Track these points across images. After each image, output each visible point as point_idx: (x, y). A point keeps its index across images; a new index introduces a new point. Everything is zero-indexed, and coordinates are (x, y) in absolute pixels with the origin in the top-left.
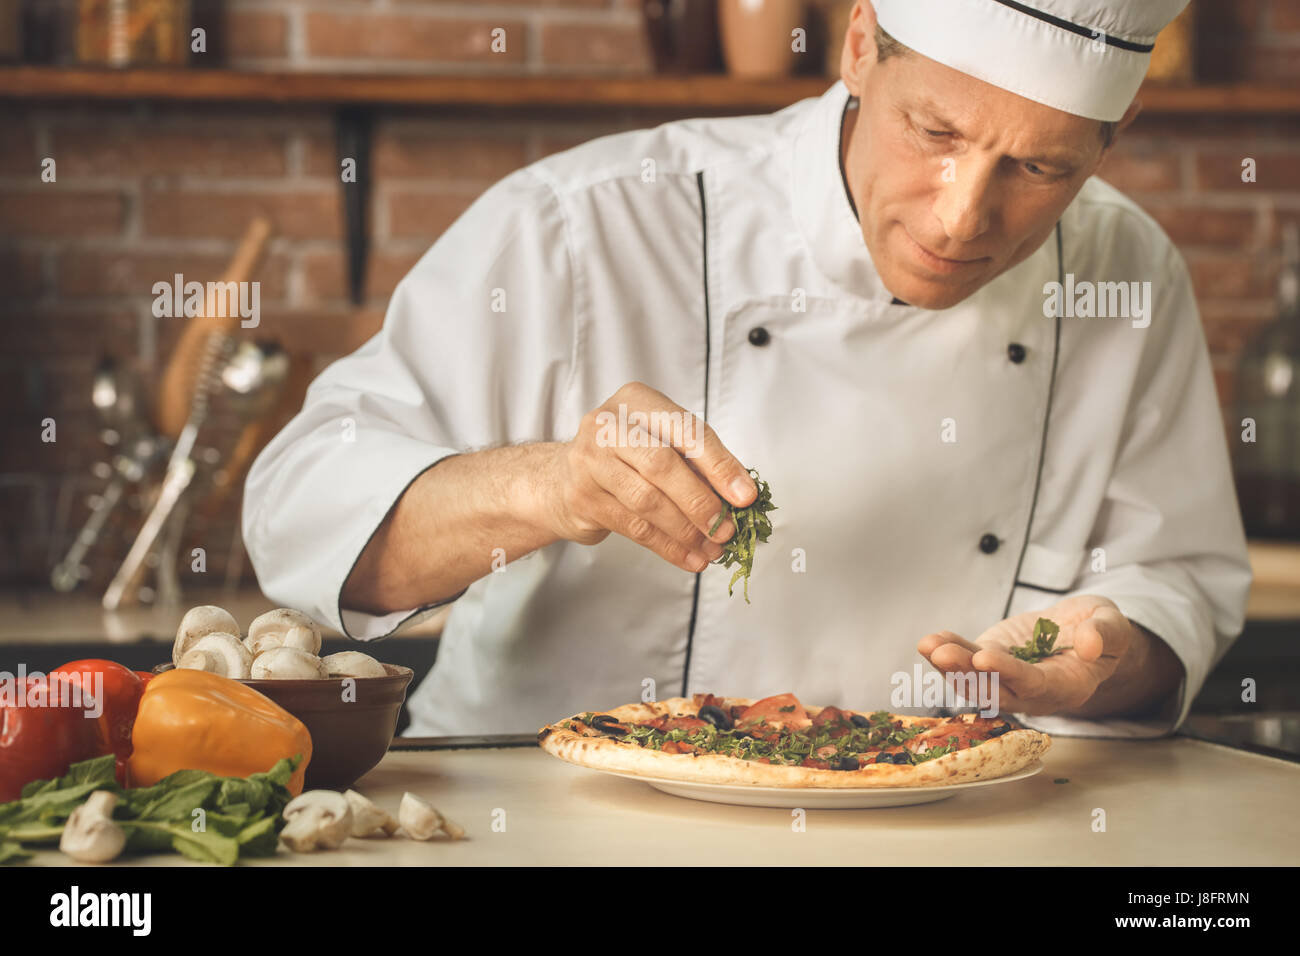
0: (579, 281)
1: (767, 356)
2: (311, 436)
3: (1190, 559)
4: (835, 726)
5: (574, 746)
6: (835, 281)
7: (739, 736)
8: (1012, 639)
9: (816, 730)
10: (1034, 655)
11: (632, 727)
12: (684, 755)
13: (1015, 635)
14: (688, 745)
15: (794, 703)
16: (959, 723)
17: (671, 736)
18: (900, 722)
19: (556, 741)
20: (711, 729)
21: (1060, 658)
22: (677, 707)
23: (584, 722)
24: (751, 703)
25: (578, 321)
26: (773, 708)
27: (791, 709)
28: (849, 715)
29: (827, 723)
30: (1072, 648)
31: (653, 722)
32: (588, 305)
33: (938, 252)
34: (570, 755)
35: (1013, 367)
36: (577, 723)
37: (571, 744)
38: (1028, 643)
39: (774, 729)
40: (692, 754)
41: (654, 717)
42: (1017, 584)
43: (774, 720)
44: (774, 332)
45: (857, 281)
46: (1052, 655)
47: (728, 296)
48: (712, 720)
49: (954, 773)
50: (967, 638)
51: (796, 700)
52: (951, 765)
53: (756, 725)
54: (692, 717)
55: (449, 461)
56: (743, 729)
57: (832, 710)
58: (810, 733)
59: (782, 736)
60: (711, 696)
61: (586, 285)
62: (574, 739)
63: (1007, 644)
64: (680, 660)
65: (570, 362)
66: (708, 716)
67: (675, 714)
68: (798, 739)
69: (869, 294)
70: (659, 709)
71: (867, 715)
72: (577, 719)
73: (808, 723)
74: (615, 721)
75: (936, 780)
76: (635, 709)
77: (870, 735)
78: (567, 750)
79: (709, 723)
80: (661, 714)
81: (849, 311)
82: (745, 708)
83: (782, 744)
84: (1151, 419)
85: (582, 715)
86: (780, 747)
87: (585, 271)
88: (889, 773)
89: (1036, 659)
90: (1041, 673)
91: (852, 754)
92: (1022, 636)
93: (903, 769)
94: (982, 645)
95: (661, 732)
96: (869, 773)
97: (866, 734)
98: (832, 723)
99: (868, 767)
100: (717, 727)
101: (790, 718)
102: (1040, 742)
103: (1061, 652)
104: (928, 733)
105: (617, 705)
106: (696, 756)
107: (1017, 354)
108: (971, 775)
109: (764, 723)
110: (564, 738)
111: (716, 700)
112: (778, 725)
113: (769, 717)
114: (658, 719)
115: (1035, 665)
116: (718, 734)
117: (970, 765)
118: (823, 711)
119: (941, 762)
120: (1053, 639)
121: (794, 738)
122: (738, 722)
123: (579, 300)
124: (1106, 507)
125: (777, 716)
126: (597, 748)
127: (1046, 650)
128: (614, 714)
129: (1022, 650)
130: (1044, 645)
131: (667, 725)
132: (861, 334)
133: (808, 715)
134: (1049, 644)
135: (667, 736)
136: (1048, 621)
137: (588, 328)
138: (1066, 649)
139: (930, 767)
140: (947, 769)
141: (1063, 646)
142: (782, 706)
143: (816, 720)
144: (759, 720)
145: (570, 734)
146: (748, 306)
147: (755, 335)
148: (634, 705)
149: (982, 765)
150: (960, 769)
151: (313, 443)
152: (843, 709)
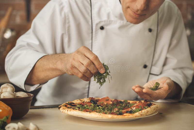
0: (67, 18)
1: (104, 32)
2: (18, 51)
3: (182, 68)
4: (117, 103)
5: (66, 110)
6: (116, 17)
7: (98, 106)
8: (151, 86)
9: (113, 104)
10: (155, 89)
11: (77, 105)
12: (87, 112)
13: (151, 85)
14: (88, 110)
15: (109, 99)
16: (141, 103)
17: (85, 107)
18: (129, 102)
19: (62, 109)
20: (93, 105)
21: (160, 90)
22: (86, 100)
23: (68, 104)
24: (100, 98)
25: (67, 25)
26: (104, 100)
27: (108, 100)
28: (119, 101)
29: (115, 103)
30: (162, 87)
31: (81, 103)
32: (69, 22)
33: (136, 13)
34: (65, 112)
35: (150, 33)
36: (66, 104)
37: (65, 110)
38: (154, 86)
39: (105, 104)
40: (89, 112)
41: (81, 102)
42: (150, 74)
43: (105, 102)
44: (105, 27)
45: (121, 17)
46: (158, 89)
47: (96, 20)
48: (93, 103)
49: (142, 115)
50: (141, 86)
51: (109, 98)
52: (141, 113)
53: (101, 103)
54: (89, 102)
55: (44, 57)
56: (99, 104)
57: (116, 100)
58: (112, 105)
59: (107, 106)
60: (92, 98)
61: (68, 19)
62: (65, 109)
63: (149, 87)
64: (87, 89)
65: (65, 33)
66: (92, 102)
67: (85, 101)
68: (110, 107)
69: (123, 20)
70: (82, 100)
71: (123, 101)
72: (66, 103)
73: (111, 103)
74: (74, 103)
75: (138, 116)
76: (78, 101)
77: (124, 105)
78: (64, 111)
79: (92, 103)
80: (83, 101)
81: (119, 23)
82: (99, 100)
83: (107, 108)
84: (174, 42)
85: (67, 102)
86: (106, 109)
87: (68, 16)
88: (129, 115)
89: (155, 90)
90: (156, 93)
91: (121, 110)
92: (152, 85)
93: (132, 115)
94: (145, 87)
95: (83, 105)
96: (125, 116)
97: (123, 105)
98: (116, 103)
99: (125, 114)
100: (94, 104)
101: (108, 102)
102: (158, 107)
103: (160, 88)
104: (135, 105)
105: (74, 100)
106: (90, 112)
107: (150, 30)
108: (145, 115)
109: (103, 103)
110: (63, 108)
111: (94, 98)
112: (106, 103)
113: (104, 101)
114: (82, 103)
115: (155, 91)
116: (94, 105)
117: (145, 113)
118: (114, 100)
119: (139, 113)
120: (158, 86)
121: (109, 107)
122: (98, 103)
123: (67, 21)
124: (166, 59)
125: (105, 101)
126: (70, 111)
127: (157, 88)
128: (74, 102)
129: (153, 88)
130: (157, 87)
131: (84, 104)
132: (121, 27)
133: (111, 101)
134: (158, 87)
135: (84, 107)
136: (158, 83)
137: (69, 27)
138: (161, 88)
139: (137, 114)
140: (140, 114)
141: (160, 87)
142: (106, 99)
143: (113, 102)
144: (102, 102)
145: (64, 107)
146: (100, 22)
147: (101, 28)
148: (77, 100)
149: (147, 113)
150: (143, 114)
151: (18, 52)
152: (118, 100)
